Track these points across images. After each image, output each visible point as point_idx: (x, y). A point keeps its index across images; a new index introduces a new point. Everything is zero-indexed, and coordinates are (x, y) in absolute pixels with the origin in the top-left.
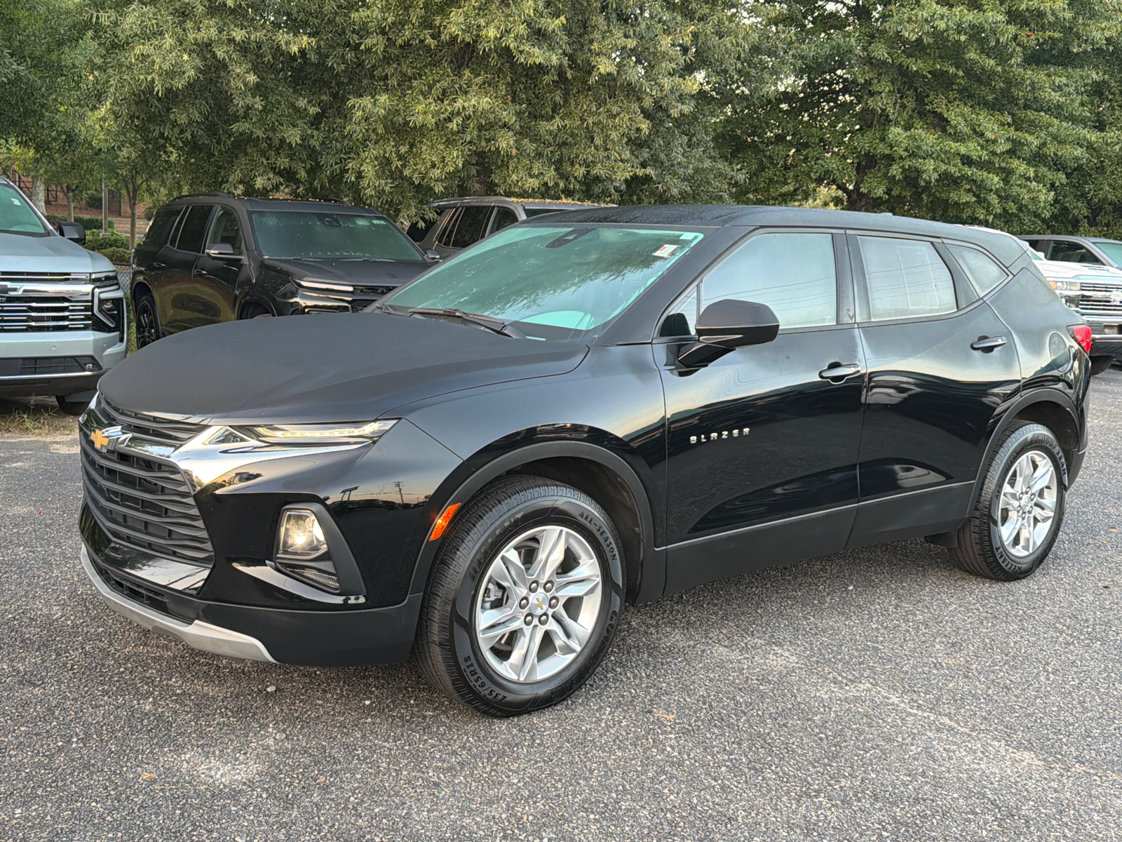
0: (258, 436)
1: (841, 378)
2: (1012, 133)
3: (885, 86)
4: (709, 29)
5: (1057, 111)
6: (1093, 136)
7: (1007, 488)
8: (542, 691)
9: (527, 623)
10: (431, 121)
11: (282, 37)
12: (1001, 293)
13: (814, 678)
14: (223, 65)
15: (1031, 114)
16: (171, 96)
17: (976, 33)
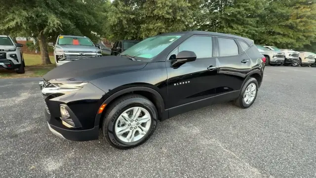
0: (59, 86)
1: (212, 69)
2: (244, 29)
3: (223, 22)
4: (196, 12)
5: (251, 25)
6: (256, 29)
7: (246, 91)
8: (135, 144)
9: (131, 129)
10: (152, 28)
11: (130, 16)
12: (247, 51)
13: (202, 137)
14: (122, 21)
15: (247, 26)
16: (114, 26)
17: (239, 13)
